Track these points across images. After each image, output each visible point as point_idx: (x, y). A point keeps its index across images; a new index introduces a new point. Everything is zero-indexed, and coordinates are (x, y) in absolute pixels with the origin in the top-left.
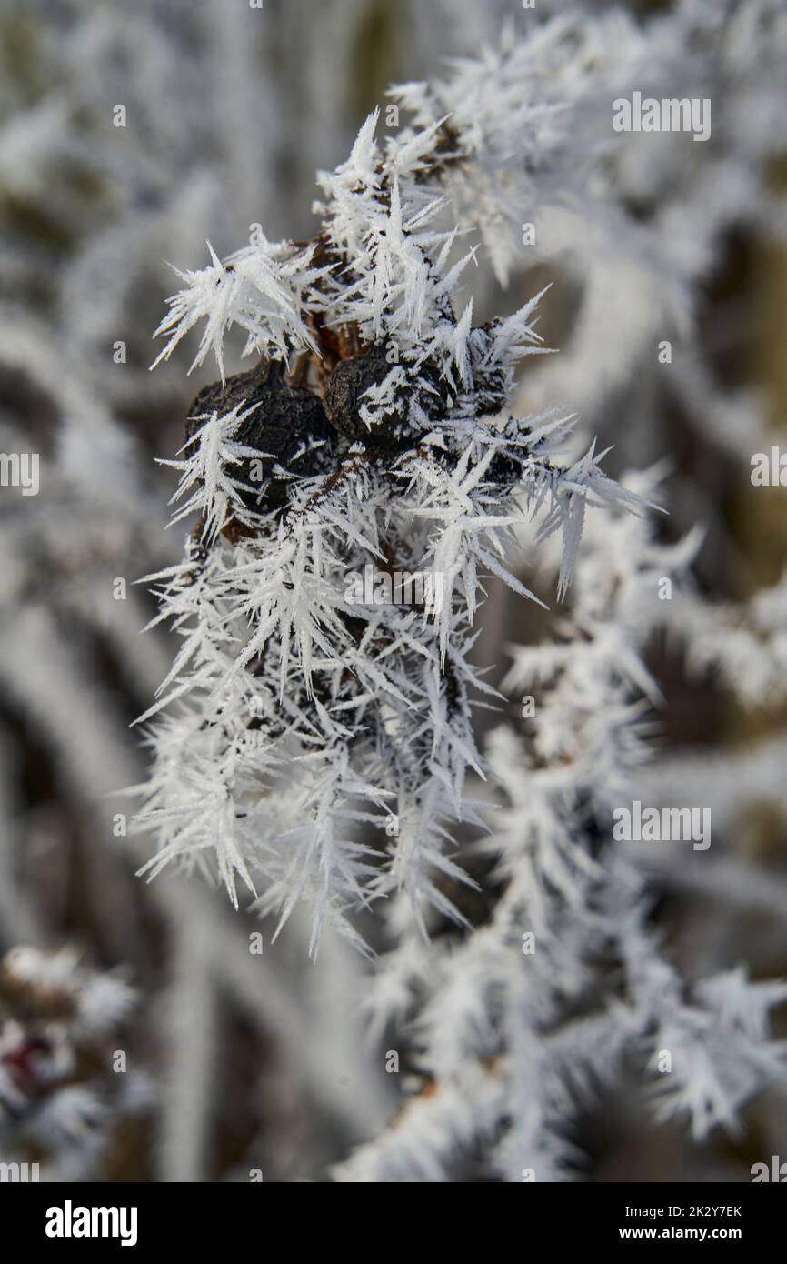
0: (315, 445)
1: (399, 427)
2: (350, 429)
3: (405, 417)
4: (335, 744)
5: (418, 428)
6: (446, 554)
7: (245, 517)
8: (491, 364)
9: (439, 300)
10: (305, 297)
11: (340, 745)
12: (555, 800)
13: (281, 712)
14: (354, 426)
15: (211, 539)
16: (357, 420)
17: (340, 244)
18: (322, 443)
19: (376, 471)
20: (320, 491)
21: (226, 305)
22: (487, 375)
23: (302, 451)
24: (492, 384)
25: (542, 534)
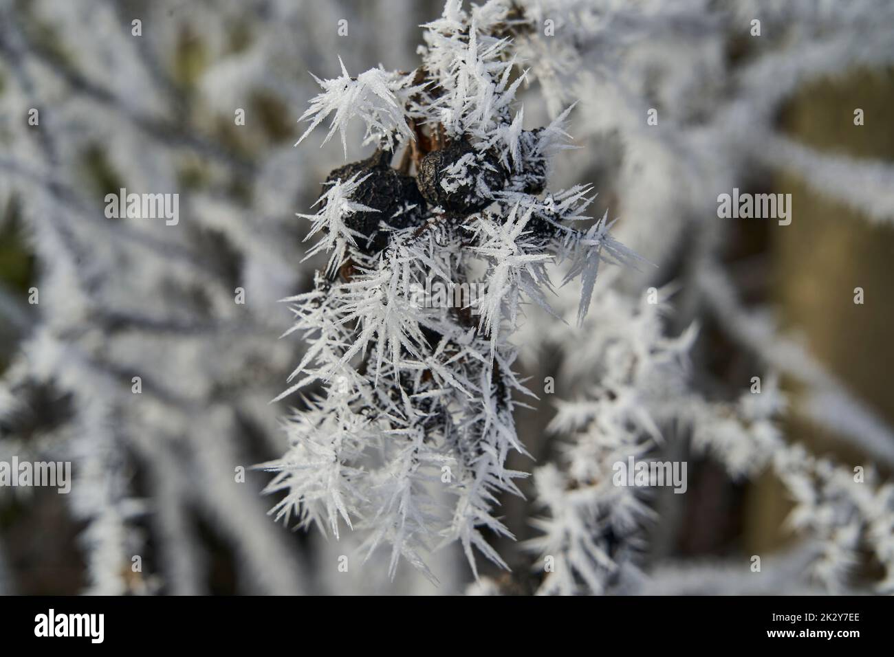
0: (409, 208)
1: (469, 196)
2: (434, 197)
3: (473, 189)
4: (415, 426)
5: (482, 197)
6: (497, 282)
7: (358, 259)
8: (536, 156)
9: (502, 110)
10: (408, 107)
11: (418, 427)
12: (583, 512)
13: (377, 402)
14: (437, 195)
15: (333, 273)
16: (439, 189)
17: (435, 73)
18: (414, 206)
19: (452, 227)
20: (410, 237)
21: (350, 102)
22: (533, 164)
23: (400, 211)
24: (537, 171)
25: (568, 278)
